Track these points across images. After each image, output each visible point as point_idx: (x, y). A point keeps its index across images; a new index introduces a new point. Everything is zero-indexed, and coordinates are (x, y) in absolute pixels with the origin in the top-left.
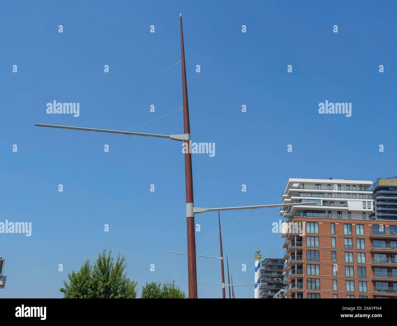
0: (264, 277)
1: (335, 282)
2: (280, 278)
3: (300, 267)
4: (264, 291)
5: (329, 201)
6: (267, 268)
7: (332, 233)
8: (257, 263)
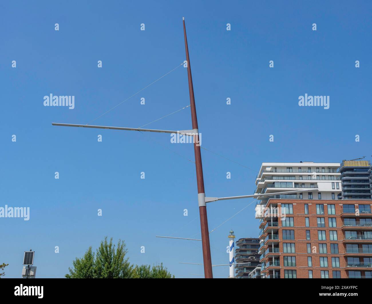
0: (239, 256)
1: (310, 259)
2: (254, 256)
3: (277, 246)
4: (239, 269)
5: (300, 183)
6: (241, 247)
7: (306, 213)
8: (231, 243)
